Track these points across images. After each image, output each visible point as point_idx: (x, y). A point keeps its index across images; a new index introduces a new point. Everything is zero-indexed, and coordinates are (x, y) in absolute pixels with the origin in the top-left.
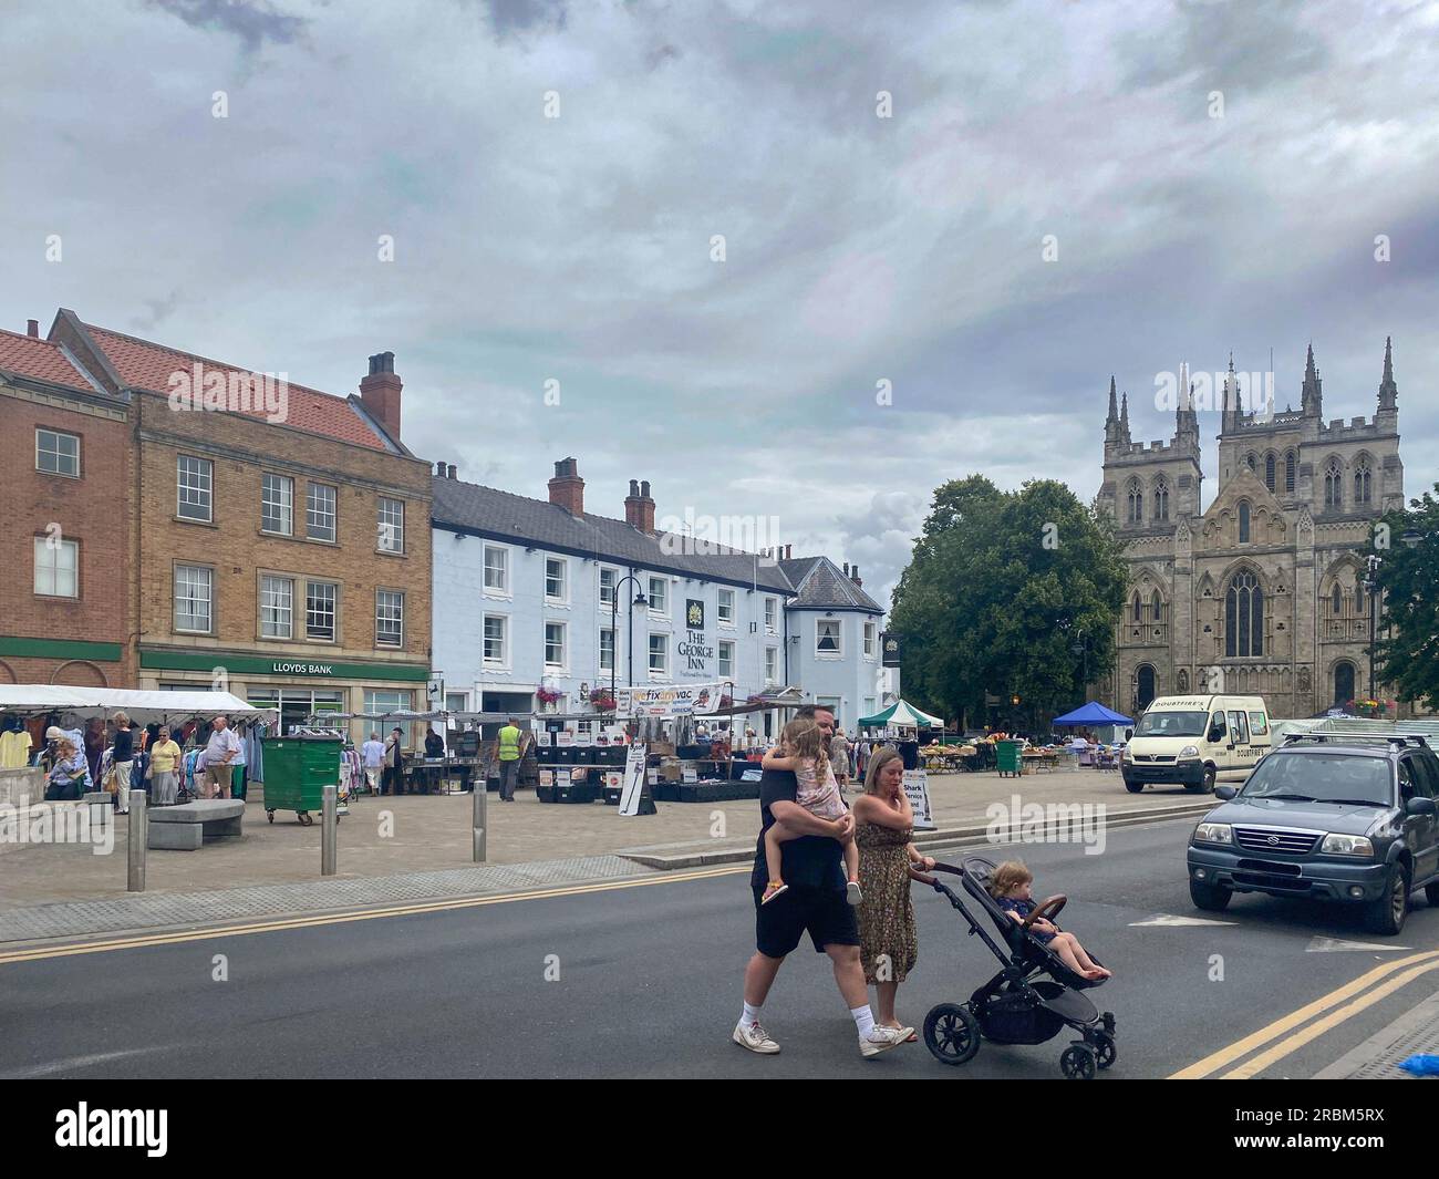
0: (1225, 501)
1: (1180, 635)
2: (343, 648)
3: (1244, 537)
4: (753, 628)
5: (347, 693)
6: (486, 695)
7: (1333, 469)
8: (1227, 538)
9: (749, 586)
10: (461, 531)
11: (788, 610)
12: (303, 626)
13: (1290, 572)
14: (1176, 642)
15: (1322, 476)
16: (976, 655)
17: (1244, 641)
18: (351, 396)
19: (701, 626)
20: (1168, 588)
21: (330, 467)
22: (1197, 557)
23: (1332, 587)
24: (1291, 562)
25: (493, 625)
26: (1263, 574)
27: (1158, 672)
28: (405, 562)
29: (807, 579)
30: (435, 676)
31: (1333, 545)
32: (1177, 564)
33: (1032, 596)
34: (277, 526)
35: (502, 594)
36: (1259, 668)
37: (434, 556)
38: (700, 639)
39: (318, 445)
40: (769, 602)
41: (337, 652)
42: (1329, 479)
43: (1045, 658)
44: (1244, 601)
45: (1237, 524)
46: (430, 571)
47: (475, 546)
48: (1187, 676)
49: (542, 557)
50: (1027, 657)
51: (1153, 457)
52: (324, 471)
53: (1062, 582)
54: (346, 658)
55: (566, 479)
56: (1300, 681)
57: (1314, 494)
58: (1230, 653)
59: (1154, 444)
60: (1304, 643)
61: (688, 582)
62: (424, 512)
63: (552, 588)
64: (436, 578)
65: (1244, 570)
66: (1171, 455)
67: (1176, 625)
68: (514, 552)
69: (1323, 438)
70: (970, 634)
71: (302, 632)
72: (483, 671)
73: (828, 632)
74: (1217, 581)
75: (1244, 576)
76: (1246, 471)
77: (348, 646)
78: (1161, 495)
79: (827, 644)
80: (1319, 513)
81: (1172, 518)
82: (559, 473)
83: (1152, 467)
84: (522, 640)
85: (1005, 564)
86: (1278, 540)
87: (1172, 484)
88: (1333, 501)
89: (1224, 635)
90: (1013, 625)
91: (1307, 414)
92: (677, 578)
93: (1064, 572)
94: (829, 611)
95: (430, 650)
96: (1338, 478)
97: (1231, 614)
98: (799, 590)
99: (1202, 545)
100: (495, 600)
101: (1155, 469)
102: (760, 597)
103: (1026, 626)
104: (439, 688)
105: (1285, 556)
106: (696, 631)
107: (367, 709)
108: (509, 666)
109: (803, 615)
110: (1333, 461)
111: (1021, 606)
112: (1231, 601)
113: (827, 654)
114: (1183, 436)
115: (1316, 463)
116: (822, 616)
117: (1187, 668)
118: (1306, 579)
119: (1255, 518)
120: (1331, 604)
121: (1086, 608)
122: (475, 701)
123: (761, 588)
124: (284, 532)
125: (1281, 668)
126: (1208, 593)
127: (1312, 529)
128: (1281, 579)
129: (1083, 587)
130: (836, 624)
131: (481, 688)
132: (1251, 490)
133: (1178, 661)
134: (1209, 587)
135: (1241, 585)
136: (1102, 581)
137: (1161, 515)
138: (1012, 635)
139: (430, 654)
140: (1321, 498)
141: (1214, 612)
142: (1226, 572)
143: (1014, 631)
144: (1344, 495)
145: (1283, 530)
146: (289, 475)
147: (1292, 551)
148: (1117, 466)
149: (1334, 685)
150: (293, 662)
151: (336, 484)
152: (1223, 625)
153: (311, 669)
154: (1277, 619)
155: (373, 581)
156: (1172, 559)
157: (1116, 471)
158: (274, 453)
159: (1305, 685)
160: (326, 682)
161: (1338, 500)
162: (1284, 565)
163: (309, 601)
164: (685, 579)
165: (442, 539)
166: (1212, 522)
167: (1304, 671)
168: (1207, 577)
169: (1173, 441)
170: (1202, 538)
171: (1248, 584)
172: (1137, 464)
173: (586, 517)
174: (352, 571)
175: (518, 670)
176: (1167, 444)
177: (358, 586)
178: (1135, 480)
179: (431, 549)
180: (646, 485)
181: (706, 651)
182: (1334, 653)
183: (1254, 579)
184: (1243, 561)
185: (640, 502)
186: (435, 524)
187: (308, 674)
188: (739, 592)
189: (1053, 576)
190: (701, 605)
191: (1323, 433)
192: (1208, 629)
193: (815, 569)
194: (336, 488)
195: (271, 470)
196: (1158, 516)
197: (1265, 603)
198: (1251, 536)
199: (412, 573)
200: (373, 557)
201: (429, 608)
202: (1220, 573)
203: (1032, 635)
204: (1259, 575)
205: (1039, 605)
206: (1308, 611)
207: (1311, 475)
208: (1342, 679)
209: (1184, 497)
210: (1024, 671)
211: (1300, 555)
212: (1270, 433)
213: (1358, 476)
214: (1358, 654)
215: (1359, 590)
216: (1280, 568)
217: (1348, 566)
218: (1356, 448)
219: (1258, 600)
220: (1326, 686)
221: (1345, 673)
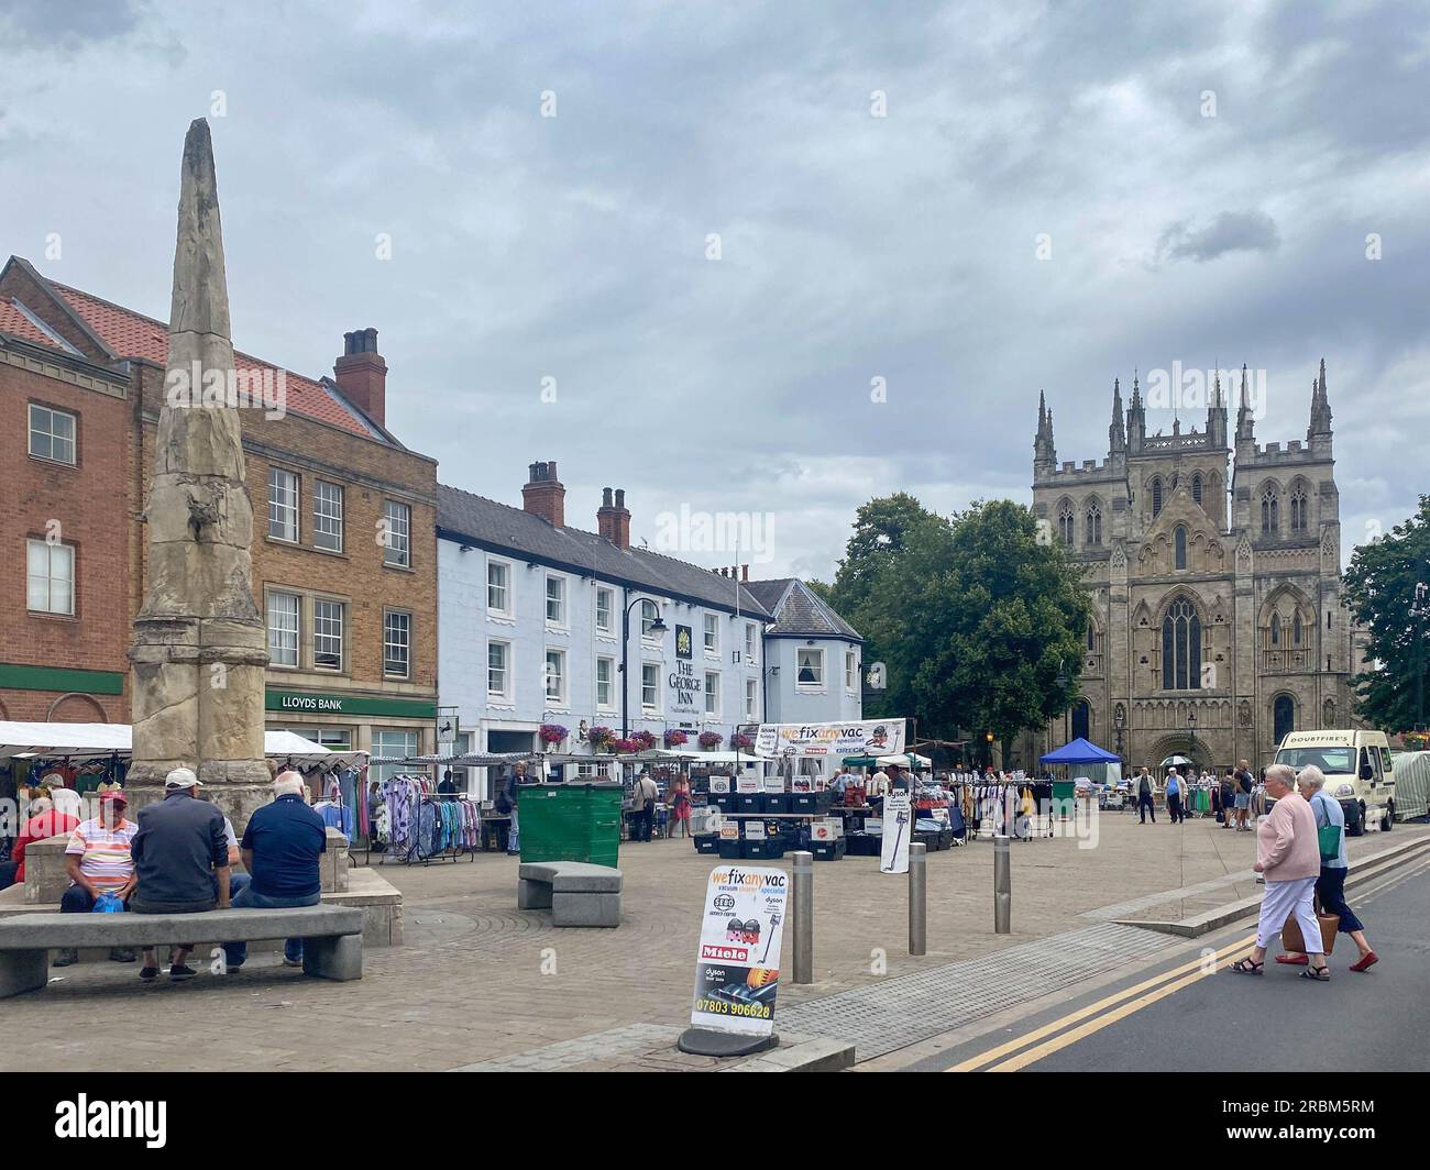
0: (1161, 525)
1: (1117, 668)
2: (352, 679)
3: (1181, 563)
4: (736, 657)
5: (355, 732)
6: (491, 733)
7: (1270, 494)
8: (1162, 565)
9: (732, 611)
10: (466, 541)
11: (767, 638)
12: (310, 653)
13: (1229, 601)
14: (1112, 674)
15: (1259, 502)
16: (934, 687)
17: (1182, 673)
18: (324, 379)
19: (689, 656)
20: (1103, 618)
21: (339, 462)
22: (1133, 584)
23: (1271, 617)
24: (1229, 590)
25: (497, 651)
26: (1201, 602)
27: (1093, 707)
28: (411, 577)
29: (781, 606)
30: (443, 712)
31: (1271, 573)
32: (1113, 591)
33: (998, 624)
34: (280, 530)
35: (504, 616)
36: (1198, 702)
37: (440, 571)
38: (689, 669)
39: (325, 435)
40: (749, 628)
41: (345, 683)
42: (1265, 504)
43: (1012, 691)
44: (1182, 631)
45: (1173, 550)
46: (436, 588)
47: (479, 559)
48: (1124, 710)
49: (543, 573)
50: (993, 689)
51: (1085, 477)
52: (332, 467)
53: (1029, 609)
54: (355, 691)
55: (544, 485)
56: (1240, 715)
57: (1252, 519)
58: (1168, 685)
59: (1086, 463)
60: (1245, 675)
61: (677, 604)
62: (430, 519)
63: (551, 610)
64: (442, 597)
65: (1181, 598)
66: (1104, 476)
67: (1112, 656)
68: (516, 567)
69: (1260, 461)
70: (928, 665)
71: (310, 663)
72: (488, 706)
73: (807, 663)
74: (1153, 609)
75: (1181, 604)
76: (1183, 494)
77: (356, 677)
78: (1094, 519)
80: (1256, 539)
81: (1106, 543)
82: (534, 477)
83: (1083, 488)
84: (524, 667)
85: (966, 589)
86: (1216, 568)
87: (1105, 507)
88: (1270, 527)
89: (1160, 667)
90: (979, 655)
91: (1243, 436)
92: (668, 600)
93: (1031, 598)
94: (811, 639)
95: (436, 682)
96: (1274, 503)
97: (1168, 644)
98: (776, 614)
99: (1137, 572)
100: (498, 621)
101: (1088, 490)
102: (742, 621)
103: (992, 658)
104: (453, 725)
105: (1224, 584)
106: (685, 661)
107: (375, 751)
108: (512, 700)
109: (782, 642)
110: (1269, 485)
111: (986, 636)
112: (1167, 631)
114: (1114, 455)
115: (1253, 487)
116: (802, 645)
117: (1124, 702)
118: (1246, 609)
119: (1192, 544)
120: (1270, 635)
121: (1056, 637)
122: (481, 741)
123: (744, 613)
124: (289, 538)
125: (1221, 701)
126: (1144, 622)
127: (1251, 556)
128: (1219, 609)
129: (1052, 615)
130: (818, 654)
131: (487, 726)
132: (1187, 514)
133: (1115, 694)
134: (1145, 615)
135: (1178, 613)
136: (1065, 607)
137: (1093, 539)
138: (976, 666)
139: (436, 687)
140: (1258, 524)
141: (1150, 642)
142: (1163, 600)
143: (980, 661)
144: (1281, 521)
145: (1220, 557)
146: (296, 470)
147: (1230, 578)
148: (1048, 486)
149: (1273, 719)
150: (302, 696)
151: (342, 483)
152: (1160, 656)
153: (322, 705)
154: (1215, 651)
155: (381, 600)
156: (1108, 586)
157: (1047, 491)
158: (281, 444)
159: (1246, 719)
160: (334, 719)
161: (1274, 527)
162: (1223, 594)
163: (318, 621)
164: (674, 602)
165: (447, 549)
166: (1147, 548)
167: (1245, 705)
168: (1143, 605)
169: (1106, 460)
170: (1137, 564)
171: (1185, 613)
172: (1068, 485)
173: (569, 530)
174: (360, 587)
175: (520, 709)
176: (1100, 464)
177: (366, 605)
178: (1066, 502)
179: (436, 564)
180: (620, 494)
181: (694, 684)
182: (1273, 686)
183: (1192, 607)
184: (1181, 589)
185: (614, 515)
186: (441, 533)
187: (318, 711)
188: (723, 617)
189: (1019, 602)
190: (689, 631)
191: (1259, 457)
192: (1144, 661)
193: (789, 592)
194: (343, 488)
195: (277, 464)
196: (1090, 540)
197: (1203, 633)
198: (1188, 563)
199: (418, 591)
200: (380, 571)
201: (435, 632)
202: (1157, 601)
203: (998, 665)
204: (1197, 602)
205: (1007, 633)
206: (1247, 642)
207: (1248, 499)
208: (1282, 712)
209: (1119, 521)
210: (989, 704)
211: (1239, 583)
212: (1177, 455)
213: (1294, 502)
214: (1298, 687)
215: (1297, 620)
216: (1219, 597)
217: (1286, 596)
218: (1293, 472)
219: (1196, 629)
220: (1266, 720)
221: (1284, 707)
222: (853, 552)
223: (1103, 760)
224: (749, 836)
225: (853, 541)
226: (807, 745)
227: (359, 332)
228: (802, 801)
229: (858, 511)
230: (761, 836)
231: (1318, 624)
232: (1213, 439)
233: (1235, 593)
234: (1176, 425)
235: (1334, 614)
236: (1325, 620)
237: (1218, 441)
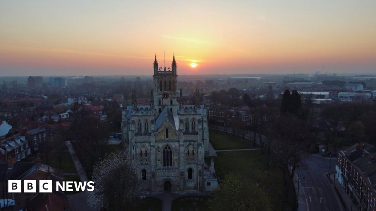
0: (163, 128)
1: (153, 163)
3: (167, 137)
7: (187, 121)
8: (163, 137)
13: (178, 147)
14: (151, 164)
17: (168, 163)
20: (149, 150)
22: (156, 142)
23: (187, 150)
26: (172, 147)
27: (147, 171)
31: (188, 141)
32: (152, 144)
42: (186, 123)
44: (167, 153)
45: (165, 134)
48: (154, 173)
51: (144, 114)
57: (183, 127)
58: (164, 165)
65: (167, 145)
66: (149, 114)
69: (185, 113)
74: (161, 148)
75: (167, 147)
76: (168, 121)
78: (146, 124)
80: (184, 132)
81: (149, 131)
83: (143, 117)
86: (175, 138)
87: (149, 122)
89: (163, 162)
91: (181, 107)
96: (188, 123)
97: (164, 155)
99: (157, 139)
101: (145, 118)
105: (177, 143)
110: (187, 119)
112: (164, 153)
114: (152, 109)
115: (183, 119)
117: (154, 171)
118: (182, 149)
119: (169, 133)
120: (187, 155)
125: (176, 170)
126: (159, 151)
127: (183, 136)
128: (176, 148)
132: (169, 125)
133: (152, 169)
134: (159, 149)
135: (167, 149)
140: (185, 128)
141: (160, 156)
142: (163, 146)
144: (190, 127)
145: (176, 136)
147: (179, 141)
149: (188, 174)
152: (163, 159)
154: (175, 158)
156: (150, 142)
161: (188, 128)
166: (159, 133)
167: (182, 171)
168: (158, 147)
170: (157, 137)
172: (140, 116)
178: (140, 120)
182: (188, 166)
183: (170, 148)
184: (167, 143)
192: (159, 160)
196: (146, 129)
197: (172, 154)
198: (169, 137)
206: (182, 157)
207: (183, 122)
209: (152, 126)
211: (180, 143)
212: (165, 76)
213: (193, 123)
214: (193, 167)
215: (193, 151)
216: (176, 146)
217: (191, 146)
218: (192, 116)
219: (171, 152)
220: (186, 174)
221: (190, 171)
231: (198, 152)
232: (173, 73)
233: (180, 146)
235: (201, 151)
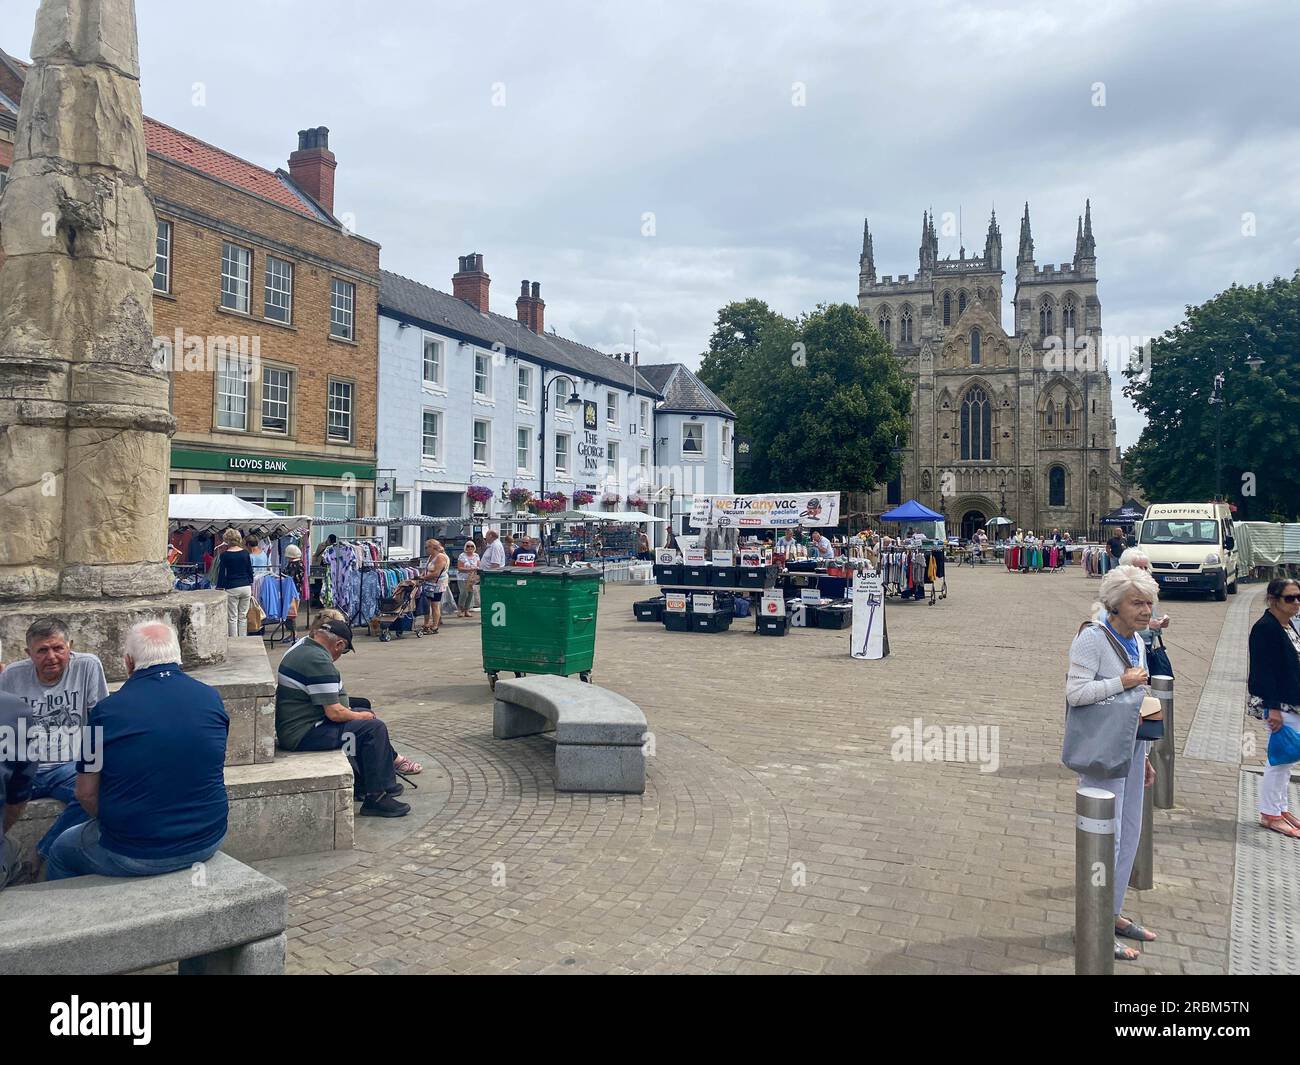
0: (960, 328)
1: (924, 441)
2: (297, 442)
3: (976, 358)
4: (633, 429)
5: (299, 492)
6: (425, 493)
7: (1046, 305)
8: (960, 360)
9: (630, 390)
10: (405, 319)
11: (657, 413)
12: (258, 417)
13: (1014, 390)
14: (921, 447)
15: (1038, 311)
16: (787, 456)
17: (976, 447)
18: (279, 170)
19: (594, 427)
20: (913, 402)
21: (289, 241)
22: (938, 374)
23: (1046, 404)
24: (1014, 381)
25: (430, 419)
26: (992, 390)
27: (905, 473)
28: (355, 349)
29: (669, 385)
30: (381, 474)
32: (922, 380)
33: (840, 405)
34: (231, 301)
35: (437, 388)
36: (989, 469)
37: (380, 346)
38: (594, 439)
39: (278, 215)
40: (643, 404)
41: (291, 446)
42: (1042, 313)
43: (852, 461)
44: (976, 413)
45: (970, 348)
46: (376, 361)
47: (416, 336)
48: (929, 475)
49: (472, 350)
50: (836, 458)
51: (900, 289)
52: (283, 245)
53: (865, 393)
54: (300, 453)
55: (471, 276)
56: (1023, 481)
57: (1032, 325)
58: (965, 456)
59: (901, 278)
60: (1026, 449)
61: (585, 382)
62: (373, 298)
63: (479, 384)
64: (381, 370)
65: (976, 387)
66: (915, 288)
67: (921, 432)
68: (448, 345)
69: (1039, 279)
70: (781, 437)
71: (258, 426)
72: (422, 469)
73: (690, 435)
74: (954, 395)
75: (976, 392)
76: (977, 304)
77: (300, 440)
78: (906, 322)
79: (690, 446)
80: (1036, 341)
81: (916, 341)
82: (463, 267)
83: (898, 297)
84: (455, 434)
85: (814, 376)
86: (1003, 362)
87: (915, 313)
88: (1046, 331)
89: (959, 441)
90: (825, 430)
91: (1026, 258)
92: (578, 379)
93: (867, 384)
94: (695, 414)
95: (375, 446)
96: (1049, 312)
97: (964, 424)
98: (665, 393)
99: (941, 365)
100: (432, 395)
101: (902, 299)
102: (637, 399)
103: (835, 433)
104: (390, 486)
105: (1010, 376)
106: (591, 432)
107: (318, 509)
108: (444, 465)
109: (670, 418)
110: (1046, 298)
111: (830, 414)
112: (965, 413)
113: (690, 456)
114: (925, 272)
115: (1033, 300)
116: (687, 419)
117: (930, 470)
118: (1028, 396)
119: (984, 344)
120: (1046, 417)
121: (886, 417)
122: (415, 500)
123: (640, 392)
124: (240, 309)
125: (1007, 470)
126: (946, 405)
127: (1032, 354)
128: (1006, 395)
129: (884, 398)
130: (699, 428)
131: (421, 487)
132: (981, 319)
133: (923, 463)
134: (947, 400)
135: (973, 399)
136: (894, 391)
137: (906, 338)
138: (823, 439)
139: (375, 450)
140: (1037, 329)
141: (951, 421)
142: (962, 388)
143: (825, 436)
144: (1056, 327)
145: (1007, 354)
146: (249, 246)
147: (1015, 372)
148: (870, 295)
149: (1048, 484)
150: (250, 458)
151: (293, 261)
152: (959, 433)
153: (268, 466)
154: (1003, 429)
155: (325, 370)
156: (917, 376)
157: (869, 300)
158: (235, 220)
159: (1028, 484)
160: (280, 480)
161: (1050, 331)
162: (1010, 384)
163: (266, 389)
164: (583, 380)
165: (388, 326)
166: (949, 346)
167: (1027, 473)
168: (946, 392)
169: (917, 276)
170: (941, 359)
171: (979, 399)
172: (887, 294)
173: (493, 315)
174: (307, 357)
175: (451, 472)
176: (911, 278)
177: (312, 374)
178: (884, 308)
179: (377, 338)
180: (536, 286)
181: (599, 451)
182: (1049, 459)
183: (984, 394)
184: (976, 379)
185: (530, 303)
186: (383, 310)
187: (264, 472)
188: (622, 394)
189: (857, 387)
190: (594, 405)
191: (1037, 275)
192: (946, 436)
193: (675, 375)
194: (293, 265)
195: (231, 240)
196: (903, 339)
197: (993, 415)
198: (981, 359)
199: (361, 362)
200: (325, 343)
201: (375, 401)
202: (956, 389)
203: (840, 439)
204: (988, 391)
205: (848, 414)
206: (1029, 422)
207: (1030, 309)
208: (1055, 479)
209: (926, 324)
210: (834, 470)
211: (1021, 375)
212: (962, 275)
213: (1066, 312)
214: (1068, 459)
215: (1068, 406)
216: (1006, 386)
217: (1059, 386)
218: (1064, 289)
219: (988, 411)
220: (1043, 486)
221: (1057, 475)
222: (714, 345)
223: (933, 519)
224: (697, 609)
225: (715, 336)
226: (742, 516)
227: (311, 130)
228: (751, 575)
229: (720, 312)
230: (710, 610)
231: (1084, 409)
232: (991, 263)
233: (1019, 384)
234: (962, 251)
235: (1098, 401)
236: (1090, 406)
237: (995, 265)
